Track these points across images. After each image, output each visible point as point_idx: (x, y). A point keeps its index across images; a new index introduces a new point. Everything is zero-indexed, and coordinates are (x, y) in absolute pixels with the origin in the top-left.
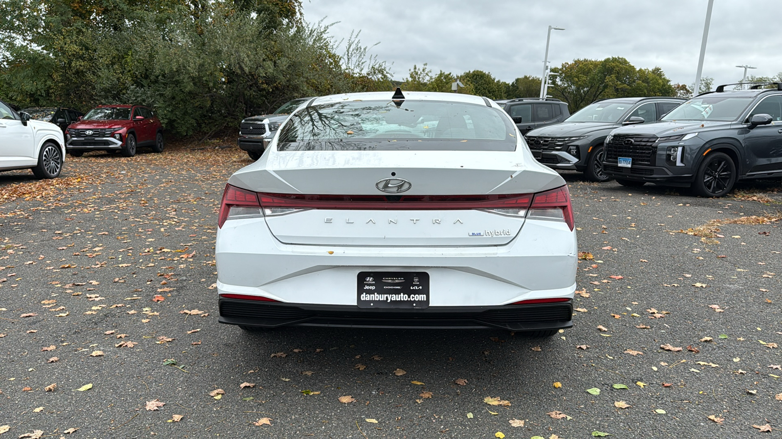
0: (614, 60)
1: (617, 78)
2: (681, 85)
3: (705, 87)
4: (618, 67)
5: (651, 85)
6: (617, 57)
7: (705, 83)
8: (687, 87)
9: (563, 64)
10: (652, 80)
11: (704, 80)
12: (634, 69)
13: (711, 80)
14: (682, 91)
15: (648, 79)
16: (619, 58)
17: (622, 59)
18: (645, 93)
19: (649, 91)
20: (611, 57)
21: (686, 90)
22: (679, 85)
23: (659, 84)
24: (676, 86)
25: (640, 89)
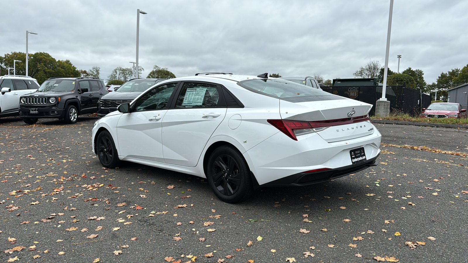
0: (41, 54)
1: (45, 65)
2: (83, 71)
3: (96, 72)
4: (45, 59)
5: (67, 70)
6: (43, 52)
7: (96, 70)
8: (87, 72)
9: (5, 55)
10: (67, 67)
11: (95, 68)
12: (55, 60)
13: (99, 68)
14: (84, 74)
15: (64, 66)
16: (44, 53)
17: (46, 54)
18: (64, 75)
19: (66, 74)
20: (39, 52)
21: (86, 73)
22: (82, 71)
23: (71, 70)
24: (81, 71)
25: (60, 73)
